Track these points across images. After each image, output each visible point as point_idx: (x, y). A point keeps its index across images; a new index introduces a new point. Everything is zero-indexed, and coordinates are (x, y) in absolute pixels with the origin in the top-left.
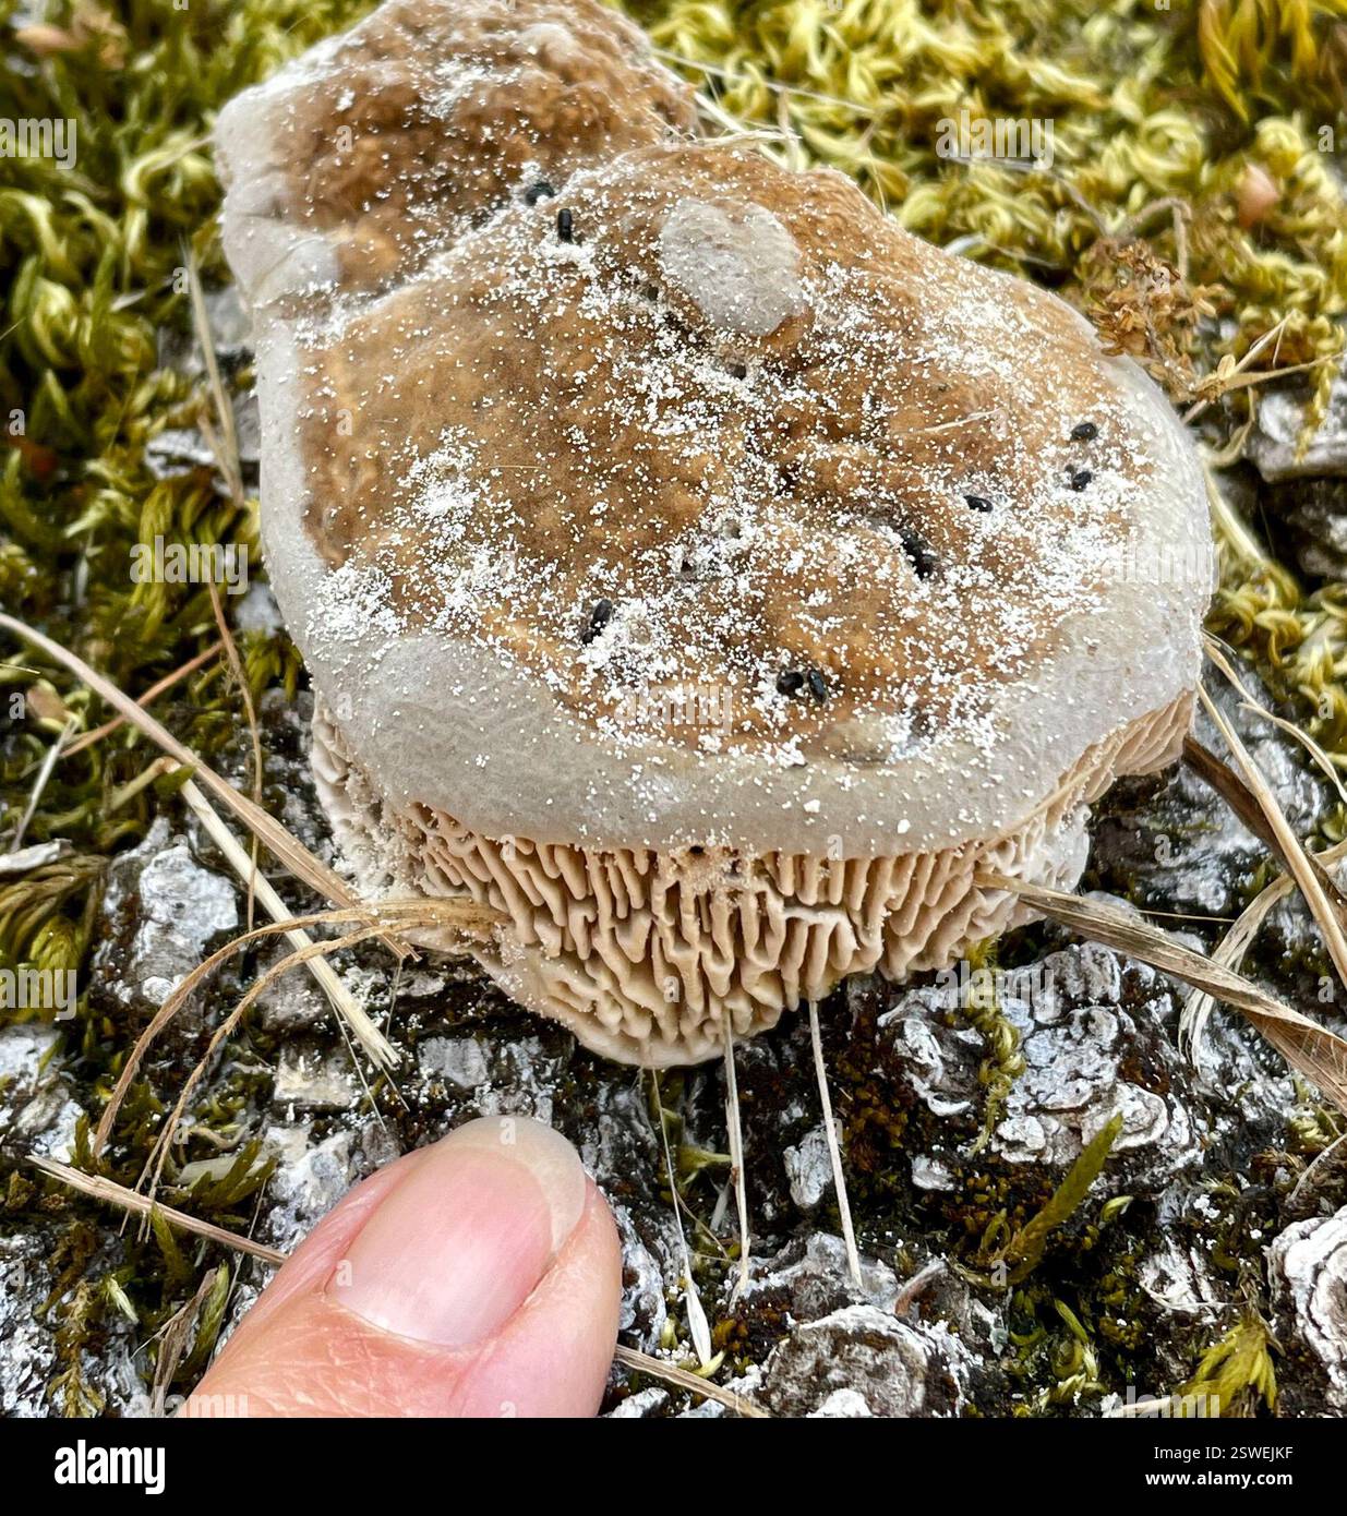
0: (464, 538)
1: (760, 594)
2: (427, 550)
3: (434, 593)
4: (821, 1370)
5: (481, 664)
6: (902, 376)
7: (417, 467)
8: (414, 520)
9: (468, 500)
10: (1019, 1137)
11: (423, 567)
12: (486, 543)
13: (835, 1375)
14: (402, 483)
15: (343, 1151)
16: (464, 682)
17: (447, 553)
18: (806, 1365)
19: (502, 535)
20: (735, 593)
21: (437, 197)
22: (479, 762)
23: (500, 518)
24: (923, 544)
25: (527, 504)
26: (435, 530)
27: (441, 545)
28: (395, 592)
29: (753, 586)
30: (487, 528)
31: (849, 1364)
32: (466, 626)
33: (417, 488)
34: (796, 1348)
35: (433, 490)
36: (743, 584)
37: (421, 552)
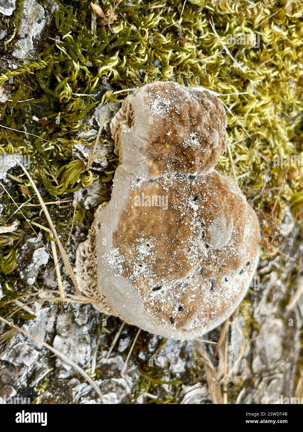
0: (144, 260)
1: (185, 293)
2: (135, 258)
3: (132, 268)
4: (112, 388)
5: (134, 292)
6: (232, 258)
7: (142, 240)
8: (135, 249)
9: (148, 254)
10: (160, 361)
11: (132, 261)
12: (147, 264)
13: (114, 390)
14: (137, 240)
15: (47, 311)
16: (129, 293)
17: (138, 261)
18: (110, 386)
19: (150, 264)
20: (182, 290)
21: (173, 163)
22: (123, 306)
23: (152, 261)
24: (214, 287)
25: (158, 261)
26: (139, 255)
27: (138, 259)
28: (125, 263)
29: (185, 291)
30: (148, 261)
31: (117, 389)
32: (135, 281)
33: (140, 243)
34: (110, 382)
35: (142, 246)
36: (184, 289)
37: (134, 258)
